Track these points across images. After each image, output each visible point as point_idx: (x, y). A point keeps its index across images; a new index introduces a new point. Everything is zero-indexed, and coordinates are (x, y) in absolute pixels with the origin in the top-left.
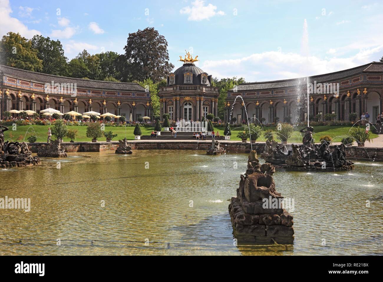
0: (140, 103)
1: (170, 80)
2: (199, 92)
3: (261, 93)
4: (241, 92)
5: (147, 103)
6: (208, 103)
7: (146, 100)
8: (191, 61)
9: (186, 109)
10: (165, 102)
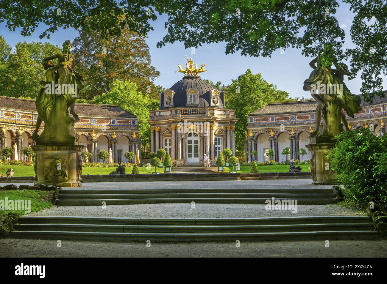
0: (123, 134)
1: (166, 100)
2: (209, 117)
3: (297, 117)
4: (269, 117)
5: (133, 134)
6: (222, 133)
7: (132, 130)
8: (194, 72)
9: (190, 142)
10: (159, 132)
